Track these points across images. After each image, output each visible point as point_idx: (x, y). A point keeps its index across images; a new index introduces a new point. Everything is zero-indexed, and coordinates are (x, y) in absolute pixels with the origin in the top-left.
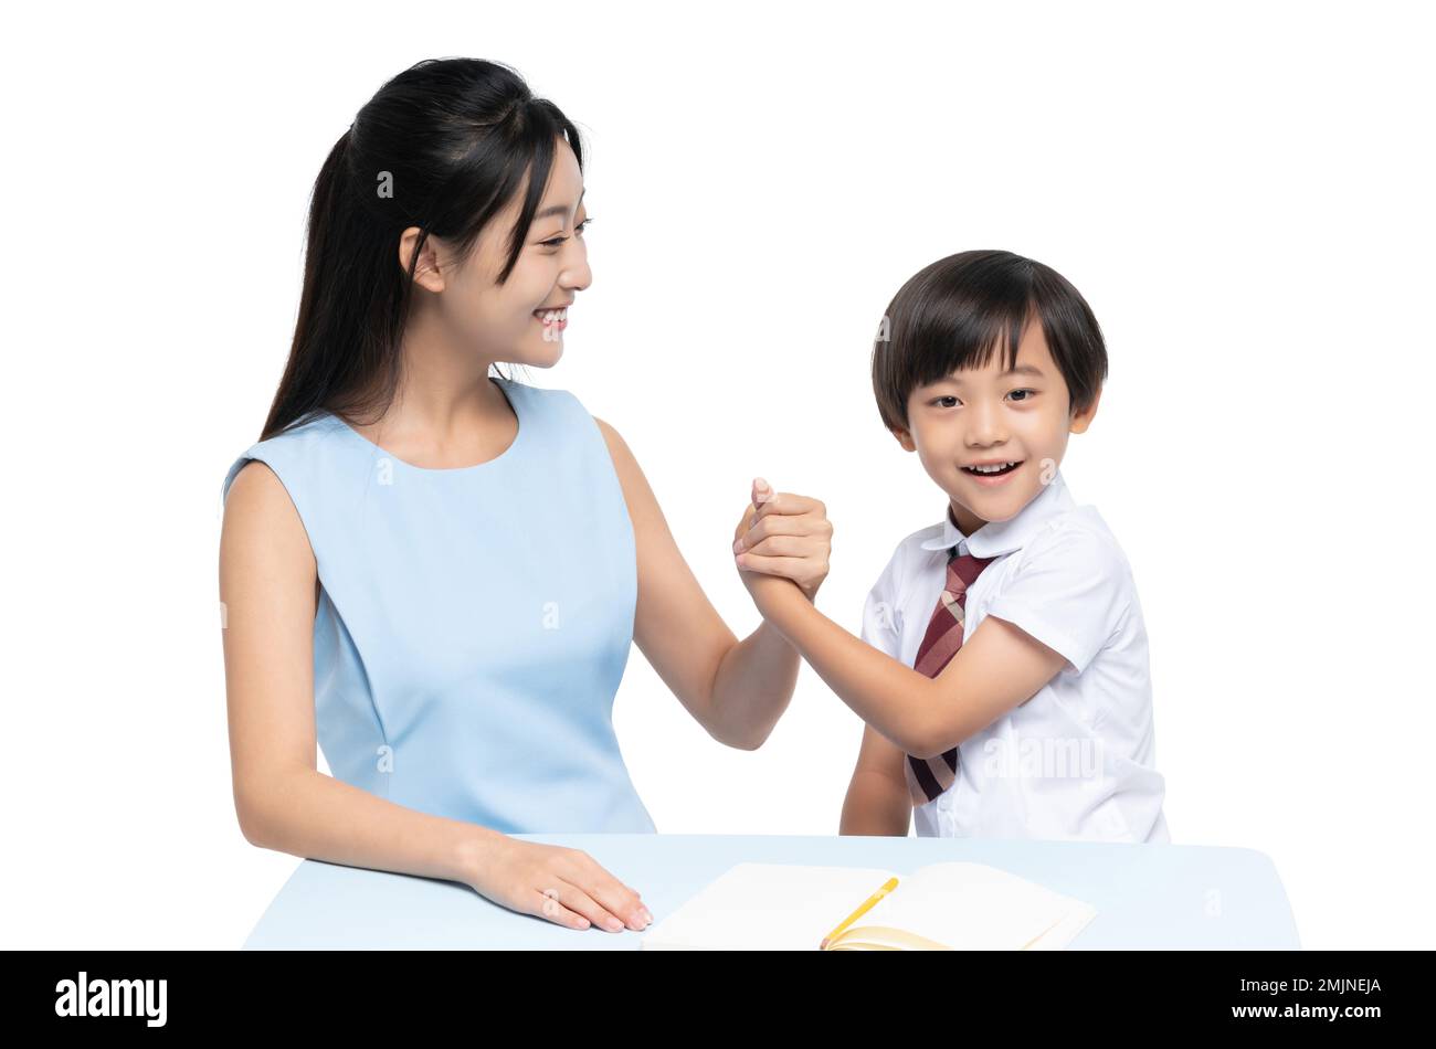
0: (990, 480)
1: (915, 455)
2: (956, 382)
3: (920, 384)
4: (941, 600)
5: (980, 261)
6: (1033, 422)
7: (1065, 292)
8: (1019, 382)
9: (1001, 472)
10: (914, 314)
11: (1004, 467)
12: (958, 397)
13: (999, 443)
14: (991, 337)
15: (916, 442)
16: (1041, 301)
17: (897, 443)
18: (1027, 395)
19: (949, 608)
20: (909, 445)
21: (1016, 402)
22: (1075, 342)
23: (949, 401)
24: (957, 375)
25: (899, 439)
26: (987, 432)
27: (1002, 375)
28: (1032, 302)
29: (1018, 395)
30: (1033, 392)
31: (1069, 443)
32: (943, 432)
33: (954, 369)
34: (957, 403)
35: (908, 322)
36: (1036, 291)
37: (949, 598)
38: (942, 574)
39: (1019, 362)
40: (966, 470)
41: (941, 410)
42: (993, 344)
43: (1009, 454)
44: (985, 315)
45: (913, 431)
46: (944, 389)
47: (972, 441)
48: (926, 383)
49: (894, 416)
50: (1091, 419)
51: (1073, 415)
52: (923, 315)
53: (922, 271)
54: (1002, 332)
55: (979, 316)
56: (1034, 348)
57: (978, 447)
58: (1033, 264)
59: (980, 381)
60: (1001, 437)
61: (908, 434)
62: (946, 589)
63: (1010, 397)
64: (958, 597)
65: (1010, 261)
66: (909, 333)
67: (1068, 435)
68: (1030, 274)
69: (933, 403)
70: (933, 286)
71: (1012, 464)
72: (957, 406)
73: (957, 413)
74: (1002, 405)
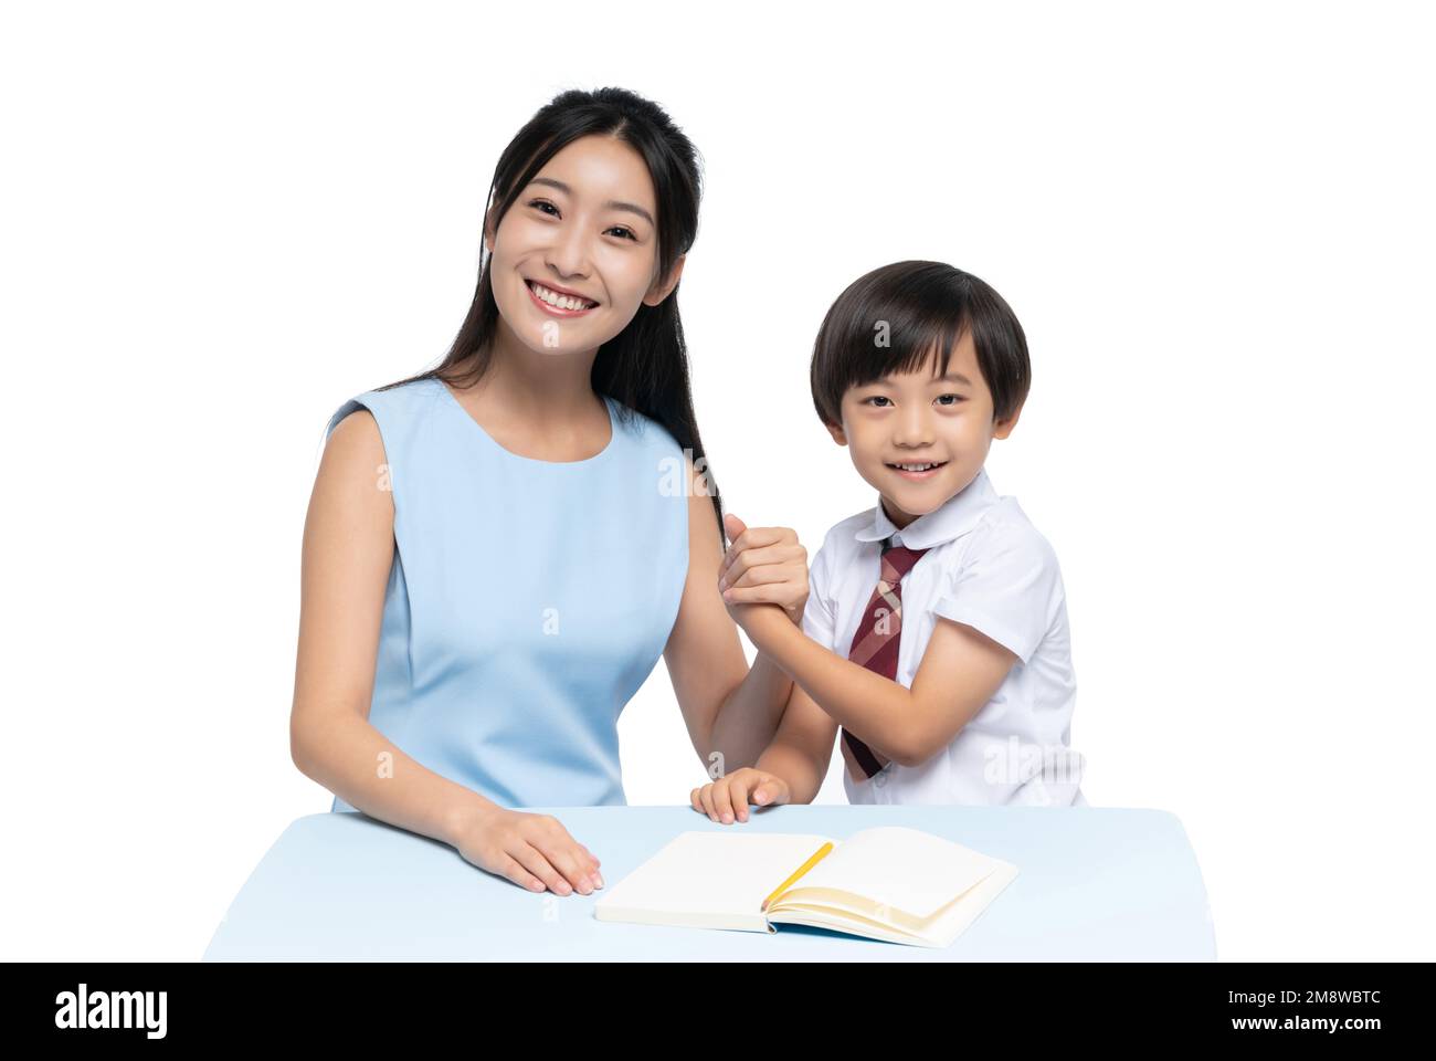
0: (913, 475)
1: (846, 449)
2: (889, 385)
3: (855, 384)
4: (877, 589)
5: (919, 272)
6: (959, 426)
7: (997, 306)
8: (948, 388)
9: (925, 471)
10: (855, 316)
11: (928, 467)
12: (890, 398)
13: (925, 445)
14: (926, 344)
15: (847, 436)
16: (973, 313)
17: (830, 437)
18: (954, 400)
19: (885, 597)
20: (840, 438)
21: (944, 406)
22: (1001, 355)
23: (881, 401)
24: (891, 377)
25: (832, 433)
26: (914, 433)
27: (933, 381)
28: (966, 315)
29: (946, 399)
30: (960, 399)
31: (991, 448)
32: (873, 430)
33: (888, 372)
34: (889, 403)
35: (849, 323)
36: (971, 305)
37: (885, 588)
38: (876, 563)
39: (951, 370)
40: (892, 466)
41: (873, 408)
42: (927, 350)
43: (934, 455)
44: (921, 324)
45: (845, 426)
46: (877, 390)
47: (899, 440)
48: (860, 385)
49: (829, 413)
50: (1012, 428)
51: (997, 421)
52: (863, 319)
53: (865, 276)
54: (935, 338)
55: (916, 324)
56: (964, 359)
57: (905, 447)
58: (969, 277)
59: (912, 384)
60: (928, 439)
61: (840, 429)
62: (881, 579)
63: (939, 402)
64: (893, 586)
65: (947, 274)
66: (849, 336)
67: (990, 442)
68: (966, 287)
69: (866, 402)
70: (875, 292)
71: (935, 465)
72: (888, 407)
73: (887, 412)
74: (931, 409)
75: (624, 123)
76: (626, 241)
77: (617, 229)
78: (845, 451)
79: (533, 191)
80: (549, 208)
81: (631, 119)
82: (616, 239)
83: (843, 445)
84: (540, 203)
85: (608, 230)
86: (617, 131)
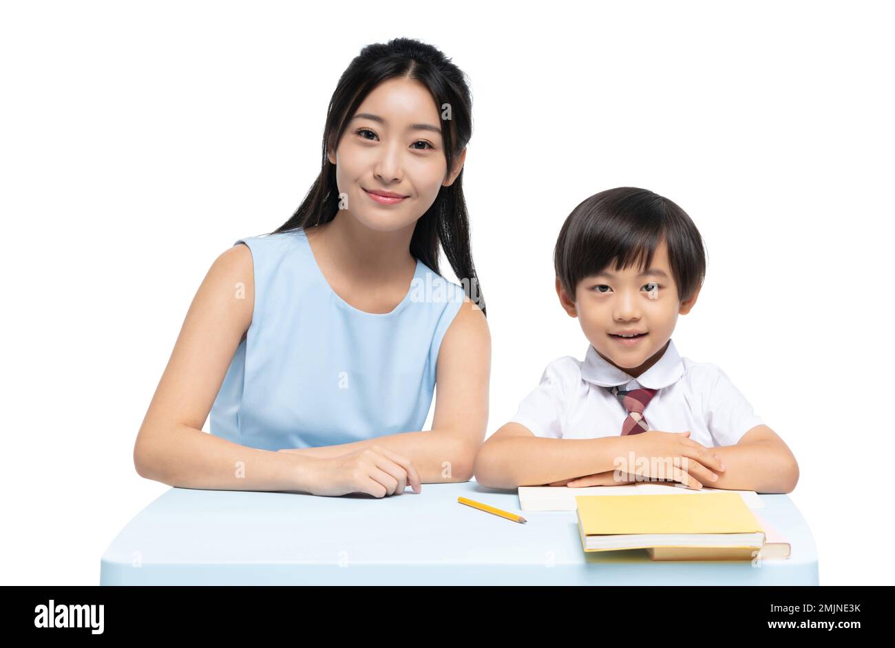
0: (626, 341)
1: (576, 320)
2: (607, 276)
8: (650, 279)
9: (635, 337)
12: (609, 285)
13: (635, 320)
15: (579, 312)
16: (669, 228)
19: (639, 424)
20: (573, 313)
23: (604, 288)
26: (628, 311)
27: (640, 275)
29: (649, 288)
32: (600, 309)
34: (609, 290)
37: (638, 417)
39: (651, 268)
40: (613, 336)
41: (599, 294)
43: (641, 327)
45: (577, 304)
46: (602, 281)
47: (617, 316)
51: (681, 302)
55: (632, 230)
56: (661, 261)
57: (621, 321)
58: (665, 200)
59: (625, 277)
60: (637, 315)
61: (573, 306)
63: (644, 290)
64: (642, 415)
68: (663, 208)
69: (593, 288)
72: (608, 292)
73: (608, 296)
74: (639, 295)
75: (413, 65)
76: (426, 151)
77: (418, 142)
78: (576, 321)
79: (358, 123)
80: (370, 134)
81: (418, 60)
82: (419, 151)
83: (575, 317)
84: (364, 131)
85: (413, 144)
86: (409, 72)
